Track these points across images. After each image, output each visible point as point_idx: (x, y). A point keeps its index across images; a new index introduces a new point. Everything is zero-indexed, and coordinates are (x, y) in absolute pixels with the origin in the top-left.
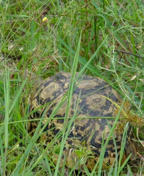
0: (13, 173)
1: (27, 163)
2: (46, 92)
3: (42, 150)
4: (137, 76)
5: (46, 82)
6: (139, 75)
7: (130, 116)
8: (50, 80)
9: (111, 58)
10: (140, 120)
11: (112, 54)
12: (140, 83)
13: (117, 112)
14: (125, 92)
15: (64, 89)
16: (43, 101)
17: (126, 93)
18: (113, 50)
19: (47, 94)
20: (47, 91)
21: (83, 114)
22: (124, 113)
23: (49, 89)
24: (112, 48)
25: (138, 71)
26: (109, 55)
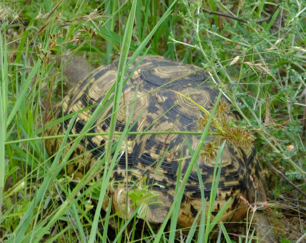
0: (14, 233)
1: (40, 216)
2: (99, 87)
3: (68, 191)
4: (242, 58)
5: (97, 72)
6: (244, 56)
7: (228, 130)
8: (104, 68)
9: (195, 24)
10: (246, 138)
11: (196, 16)
12: (246, 69)
13: (204, 123)
14: (220, 86)
15: (132, 81)
16: (94, 102)
17: (220, 88)
18: (197, 9)
19: (100, 90)
20: (101, 85)
21: (170, 121)
22: (217, 125)
23: (104, 82)
24: (196, 6)
25: (244, 48)
26: (191, 18)
